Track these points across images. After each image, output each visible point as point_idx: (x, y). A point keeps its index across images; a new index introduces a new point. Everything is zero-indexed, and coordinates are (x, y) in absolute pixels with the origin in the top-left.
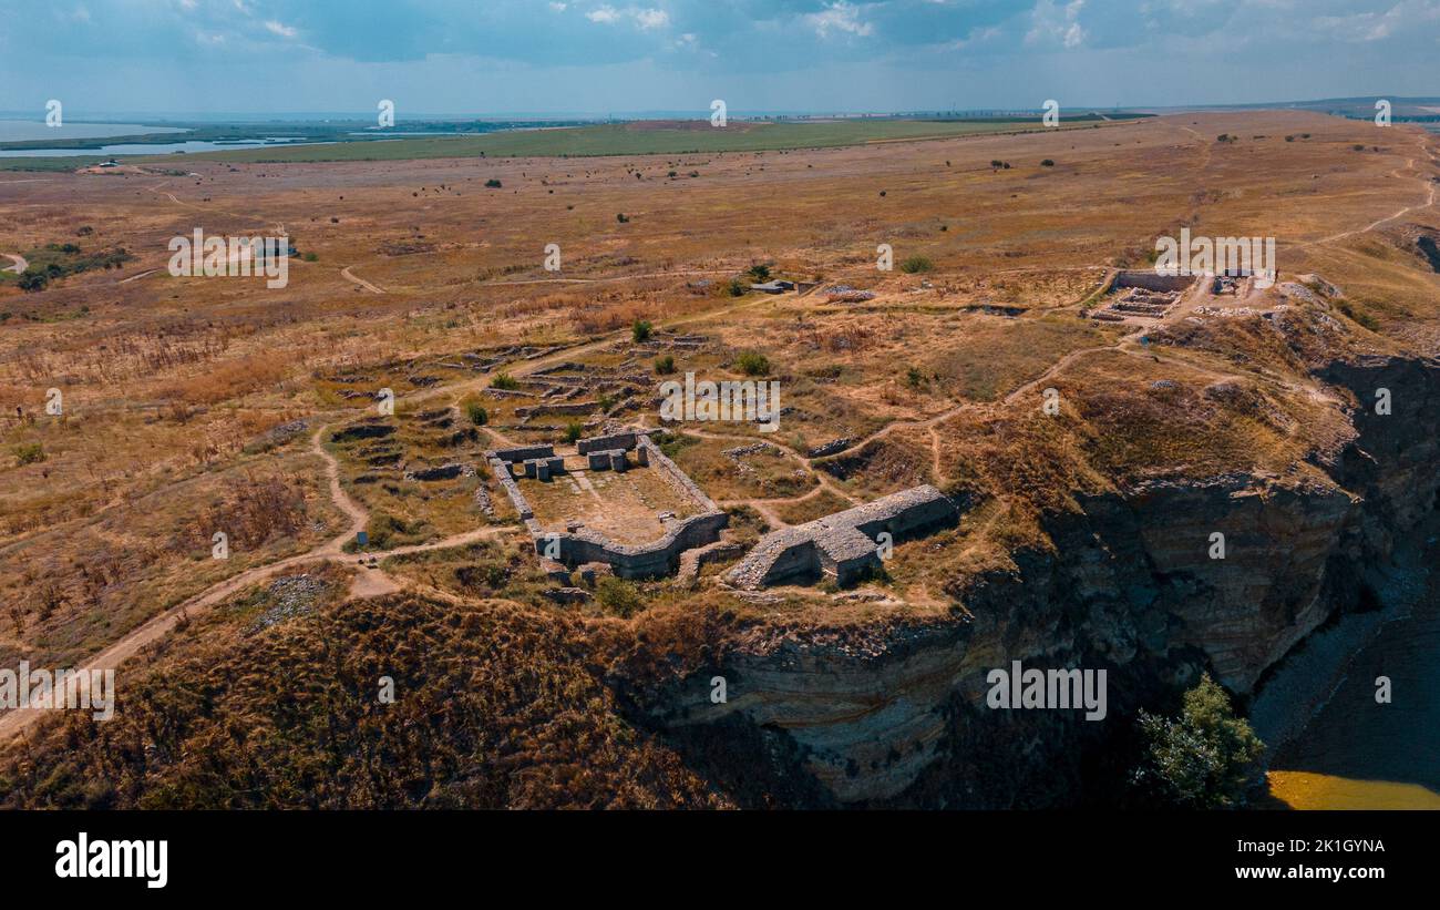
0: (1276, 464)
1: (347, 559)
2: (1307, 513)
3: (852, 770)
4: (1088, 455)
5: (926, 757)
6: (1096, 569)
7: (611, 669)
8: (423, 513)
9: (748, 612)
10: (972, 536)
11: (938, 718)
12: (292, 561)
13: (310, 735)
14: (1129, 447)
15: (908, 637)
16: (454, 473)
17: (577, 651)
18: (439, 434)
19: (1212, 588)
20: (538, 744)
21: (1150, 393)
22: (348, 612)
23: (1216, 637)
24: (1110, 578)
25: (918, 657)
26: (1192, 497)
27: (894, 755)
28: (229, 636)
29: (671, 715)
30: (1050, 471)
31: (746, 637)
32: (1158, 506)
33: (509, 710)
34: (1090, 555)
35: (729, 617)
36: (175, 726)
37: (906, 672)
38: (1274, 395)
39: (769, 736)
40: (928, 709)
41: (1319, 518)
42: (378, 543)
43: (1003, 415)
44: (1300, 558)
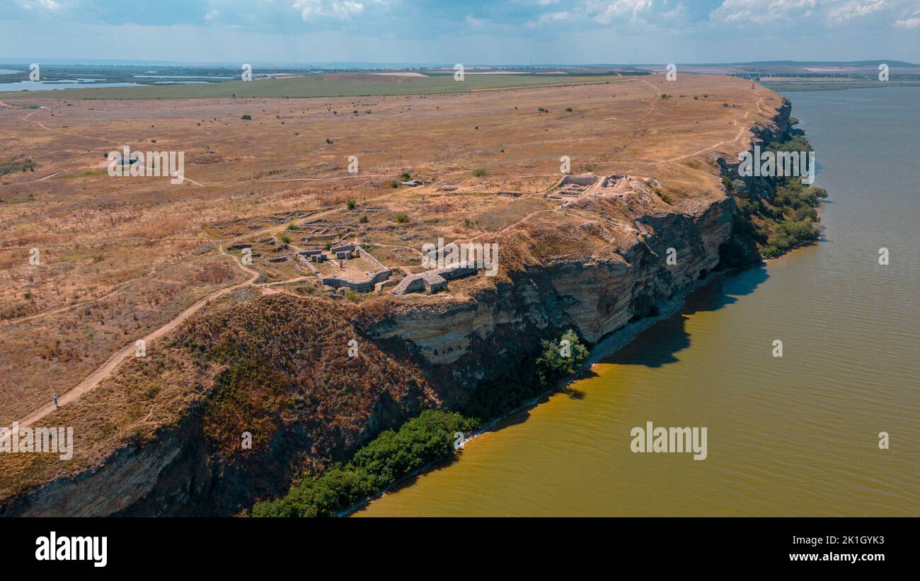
0: (601, 253)
2: (611, 271)
3: (436, 353)
4: (531, 251)
5: (463, 352)
6: (531, 293)
7: (353, 319)
8: (278, 272)
9: (399, 301)
10: (481, 278)
11: (467, 339)
12: (237, 286)
13: (258, 334)
14: (548, 248)
15: (454, 309)
16: (284, 260)
17: (341, 313)
18: (272, 247)
19: (579, 302)
21: (558, 228)
22: (264, 299)
23: (581, 320)
24: (537, 296)
25: (458, 315)
26: (569, 266)
27: (451, 349)
28: (224, 306)
29: (373, 335)
30: (514, 256)
31: (399, 309)
32: (558, 270)
33: (320, 329)
34: (528, 287)
35: (393, 303)
36: (217, 330)
37: (454, 320)
38: (608, 228)
39: (407, 343)
40: (464, 336)
41: (616, 273)
42: (266, 281)
43: (498, 236)
44: (610, 288)
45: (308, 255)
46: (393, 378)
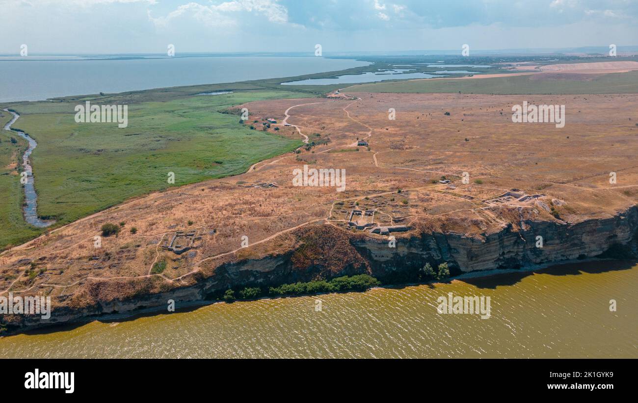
0: (472, 234)
1: (327, 220)
3: (376, 256)
4: (441, 226)
5: (388, 259)
6: (433, 243)
7: (350, 238)
8: (338, 217)
9: (368, 235)
10: (407, 233)
11: (392, 254)
12: (321, 219)
13: (318, 236)
14: (450, 227)
17: (347, 235)
19: (459, 252)
20: (339, 243)
21: (461, 219)
22: (324, 225)
24: (436, 245)
26: (456, 236)
27: (383, 256)
28: (313, 225)
29: (356, 244)
30: (429, 227)
31: (367, 238)
33: (337, 239)
38: (487, 223)
39: (368, 250)
41: (475, 244)
42: (331, 219)
43: (430, 218)
46: (357, 260)
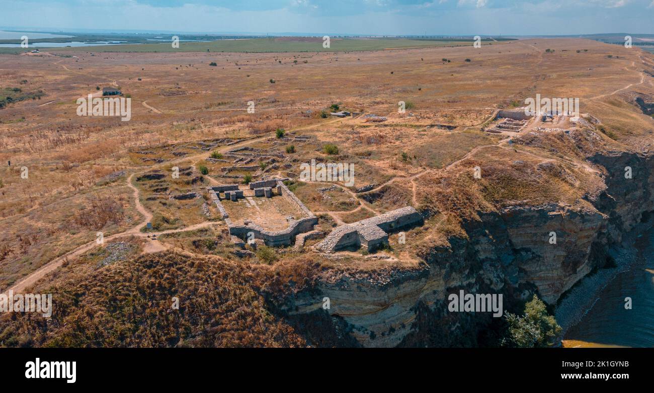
0: (569, 200)
1: (143, 235)
2: (583, 223)
3: (373, 336)
4: (484, 194)
5: (406, 331)
6: (486, 246)
7: (263, 288)
8: (178, 215)
9: (326, 263)
10: (430, 230)
11: (412, 313)
12: (117, 236)
13: (123, 316)
14: (503, 190)
15: (399, 276)
16: (192, 196)
17: (247, 280)
18: (186, 178)
19: (539, 256)
20: (229, 322)
21: (513, 167)
22: (142, 260)
23: (541, 279)
24: (493, 250)
25: (404, 285)
26: (530, 214)
27: (392, 330)
28: (87, 270)
29: (290, 310)
30: (466, 201)
31: (326, 274)
32: (515, 218)
33: (216, 306)
34: (483, 240)
35: (318, 265)
36: (61, 310)
37: (399, 292)
38: (569, 168)
39: (335, 320)
40: (408, 309)
41: (588, 225)
42: (157, 228)
43: (445, 175)
44: (579, 243)
45: (221, 190)
